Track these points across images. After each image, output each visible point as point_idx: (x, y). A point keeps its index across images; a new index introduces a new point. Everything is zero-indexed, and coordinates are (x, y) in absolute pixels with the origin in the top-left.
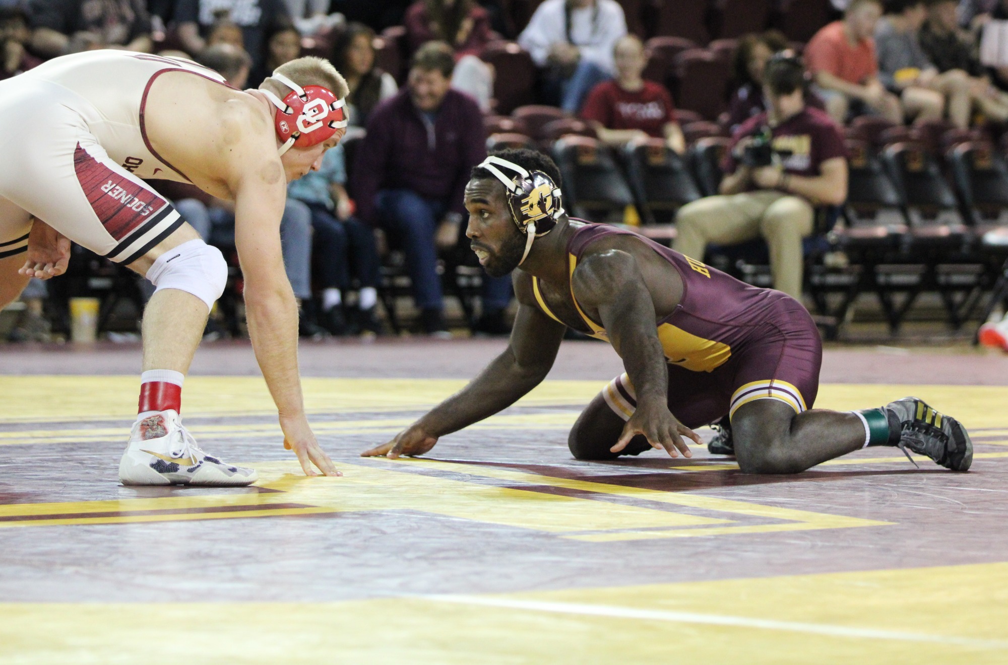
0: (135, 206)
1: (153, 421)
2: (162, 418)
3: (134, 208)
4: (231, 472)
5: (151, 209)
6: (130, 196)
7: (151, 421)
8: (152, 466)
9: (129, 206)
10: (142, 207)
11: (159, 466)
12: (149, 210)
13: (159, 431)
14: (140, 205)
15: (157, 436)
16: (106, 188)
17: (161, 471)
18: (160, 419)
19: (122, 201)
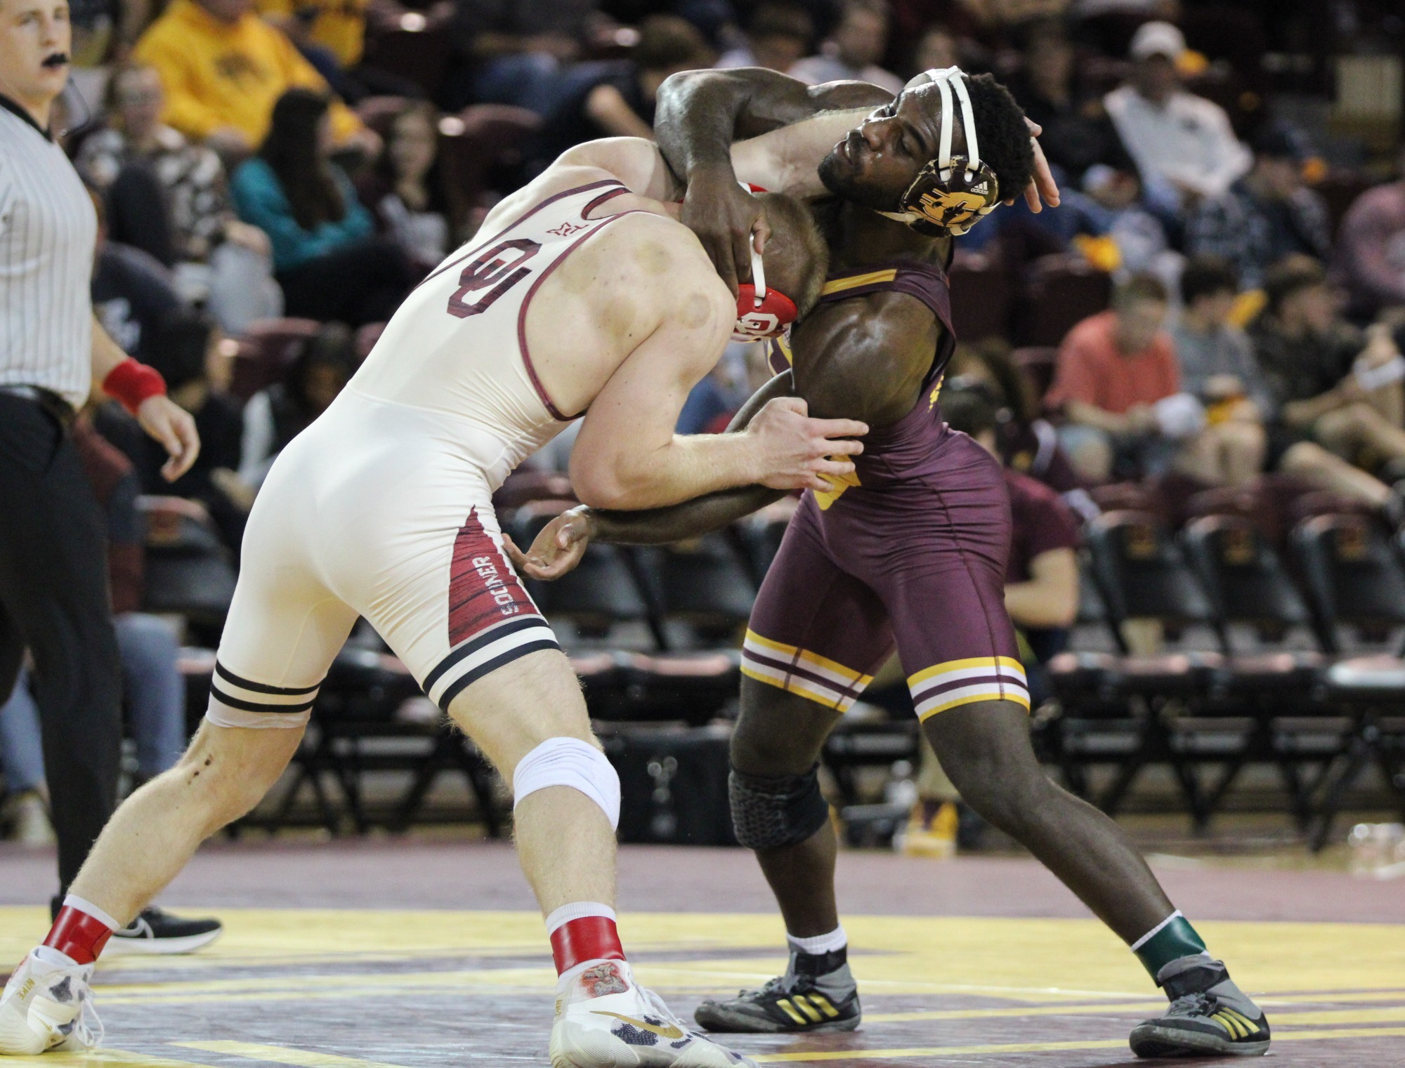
0: (500, 596)
1: (603, 971)
2: (616, 966)
3: (497, 599)
4: (735, 1058)
5: (517, 610)
6: (500, 581)
7: (599, 970)
8: (615, 1032)
9: (493, 592)
10: (507, 602)
11: (626, 1033)
12: (513, 611)
13: (616, 983)
14: (507, 599)
15: (614, 991)
16: (479, 562)
17: (629, 1041)
18: (614, 968)
19: (488, 583)
